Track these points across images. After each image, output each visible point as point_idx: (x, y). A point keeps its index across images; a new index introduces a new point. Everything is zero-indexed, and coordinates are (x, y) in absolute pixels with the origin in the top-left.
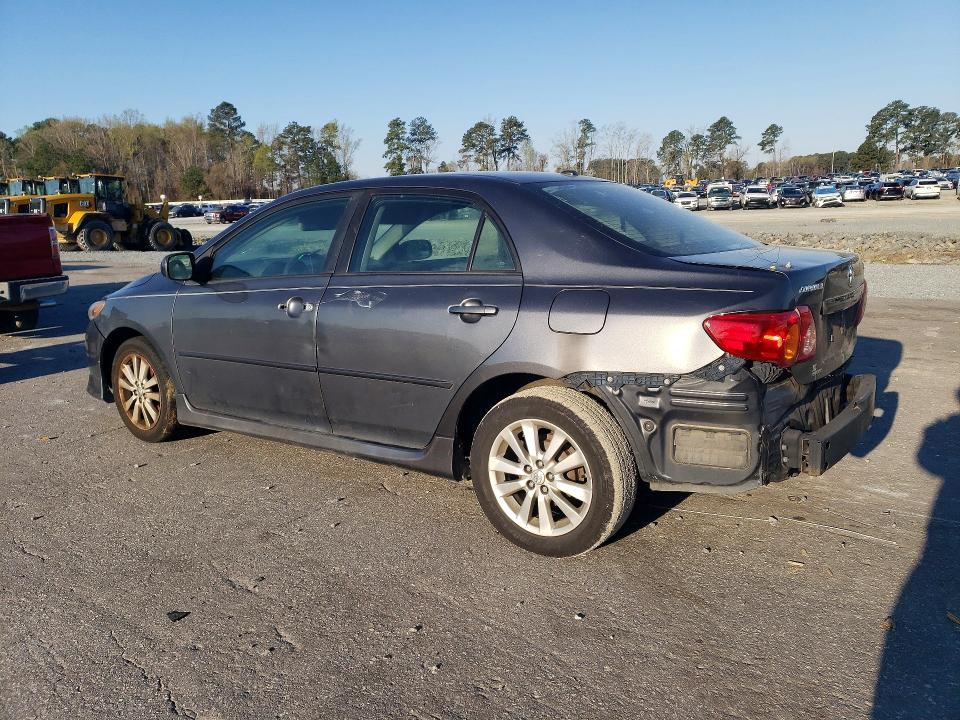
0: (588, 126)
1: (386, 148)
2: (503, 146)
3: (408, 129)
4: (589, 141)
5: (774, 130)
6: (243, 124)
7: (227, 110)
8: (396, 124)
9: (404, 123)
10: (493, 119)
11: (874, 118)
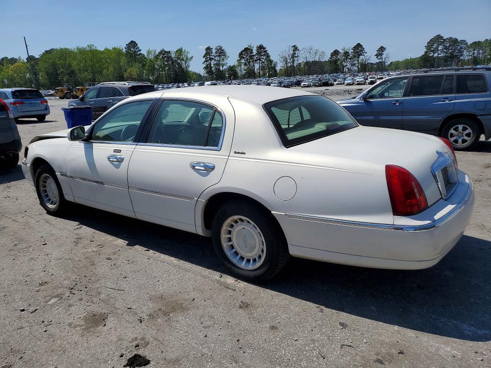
0: (295, 48)
1: (204, 59)
2: (257, 58)
3: (214, 51)
4: (296, 55)
5: (382, 49)
6: (140, 50)
7: (133, 44)
8: (208, 49)
9: (212, 49)
10: (252, 46)
11: (428, 43)
